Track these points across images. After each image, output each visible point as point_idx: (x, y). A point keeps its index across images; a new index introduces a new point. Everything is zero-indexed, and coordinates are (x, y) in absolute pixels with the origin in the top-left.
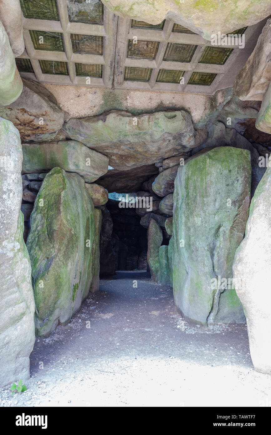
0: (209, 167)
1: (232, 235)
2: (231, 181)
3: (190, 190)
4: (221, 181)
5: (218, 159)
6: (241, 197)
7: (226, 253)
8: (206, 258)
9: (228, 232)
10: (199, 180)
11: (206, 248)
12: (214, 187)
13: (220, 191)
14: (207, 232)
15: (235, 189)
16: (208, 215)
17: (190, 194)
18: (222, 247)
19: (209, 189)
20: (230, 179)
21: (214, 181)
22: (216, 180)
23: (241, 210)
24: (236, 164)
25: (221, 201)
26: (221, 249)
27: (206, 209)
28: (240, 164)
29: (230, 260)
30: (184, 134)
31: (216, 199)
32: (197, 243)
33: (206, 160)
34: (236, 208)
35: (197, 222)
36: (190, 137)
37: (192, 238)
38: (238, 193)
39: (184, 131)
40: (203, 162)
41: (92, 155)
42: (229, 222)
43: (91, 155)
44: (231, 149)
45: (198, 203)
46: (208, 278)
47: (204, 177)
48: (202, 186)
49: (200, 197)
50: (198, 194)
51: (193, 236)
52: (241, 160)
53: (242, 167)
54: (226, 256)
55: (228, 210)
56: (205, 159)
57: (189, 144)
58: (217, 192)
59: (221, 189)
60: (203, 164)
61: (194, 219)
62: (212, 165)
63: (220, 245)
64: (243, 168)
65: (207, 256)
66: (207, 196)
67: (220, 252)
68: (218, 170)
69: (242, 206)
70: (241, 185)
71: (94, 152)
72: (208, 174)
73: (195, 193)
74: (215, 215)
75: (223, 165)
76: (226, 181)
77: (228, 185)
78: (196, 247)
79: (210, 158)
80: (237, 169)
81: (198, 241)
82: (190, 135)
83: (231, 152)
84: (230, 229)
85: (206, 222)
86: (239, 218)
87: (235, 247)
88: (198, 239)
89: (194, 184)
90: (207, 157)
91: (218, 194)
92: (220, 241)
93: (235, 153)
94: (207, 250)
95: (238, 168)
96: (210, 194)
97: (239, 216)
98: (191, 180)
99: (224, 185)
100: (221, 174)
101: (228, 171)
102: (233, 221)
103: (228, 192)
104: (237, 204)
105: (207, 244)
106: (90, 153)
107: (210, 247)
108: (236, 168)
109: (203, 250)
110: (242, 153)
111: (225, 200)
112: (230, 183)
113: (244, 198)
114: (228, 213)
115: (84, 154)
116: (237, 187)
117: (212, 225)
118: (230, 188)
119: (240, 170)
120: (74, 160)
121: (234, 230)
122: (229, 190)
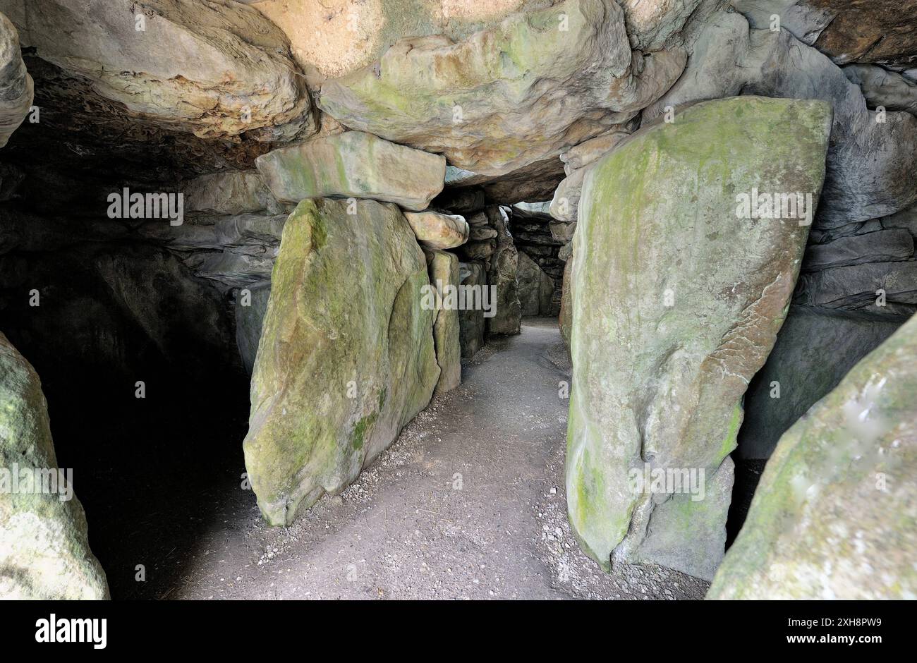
0: (654, 177)
1: (709, 376)
2: (729, 223)
3: (594, 244)
4: (691, 224)
5: (691, 149)
6: (759, 276)
7: (683, 419)
8: (620, 425)
9: (696, 366)
10: (620, 218)
11: (625, 401)
12: (662, 245)
13: (683, 255)
14: (630, 363)
15: (740, 250)
16: (635, 320)
17: (594, 254)
18: (677, 398)
19: (644, 248)
20: (725, 216)
21: (663, 226)
22: (673, 221)
23: (753, 313)
24: (758, 162)
25: (682, 284)
26: (673, 402)
27: (631, 305)
28: (774, 160)
29: (693, 437)
30: (598, 76)
31: (664, 280)
32: (603, 383)
33: (649, 155)
34: (736, 308)
35: (606, 330)
36: (617, 81)
37: (593, 366)
38: (749, 262)
39: (594, 65)
40: (638, 161)
41: (401, 157)
42: (703, 342)
43: (399, 159)
44: (748, 106)
45: (610, 284)
46: (620, 473)
47: (634, 212)
48: (625, 237)
49: (617, 268)
50: (613, 261)
51: (594, 361)
52: (784, 143)
53: (784, 171)
54: (683, 424)
55: (704, 312)
56: (645, 150)
57: (619, 101)
58: (670, 258)
59: (686, 248)
60: (637, 169)
61: (601, 320)
62: (665, 171)
63: (671, 389)
64: (784, 176)
65: (624, 418)
66: (637, 270)
67: (666, 409)
68: (685, 189)
69: (759, 301)
70: (766, 236)
71: (406, 149)
72: (648, 201)
73: (606, 255)
74: (658, 321)
75: (704, 168)
76: (709, 222)
77: (713, 237)
78: (600, 392)
79: (661, 148)
80: (759, 178)
81: (606, 378)
82: (618, 75)
83: (747, 115)
84: (705, 361)
85: (629, 338)
86: (741, 334)
87: (715, 406)
88: (605, 373)
89: (606, 229)
90: (653, 143)
91: (674, 264)
92: (672, 382)
93: (762, 120)
94: (628, 406)
95: (764, 177)
96: (646, 265)
97: (740, 329)
98: (600, 215)
99: (700, 236)
100: (694, 199)
101: (720, 189)
102: (718, 341)
103: (712, 259)
104: (738, 296)
105: (629, 390)
106: (394, 155)
107: (638, 399)
108: (756, 175)
109: (616, 403)
110: (793, 115)
111: (695, 283)
112: (724, 229)
113: (771, 278)
114: (704, 320)
115: (379, 159)
116: (748, 241)
117: (646, 347)
118: (721, 244)
119: (772, 183)
120: (356, 176)
121: (722, 365)
122: (715, 252)
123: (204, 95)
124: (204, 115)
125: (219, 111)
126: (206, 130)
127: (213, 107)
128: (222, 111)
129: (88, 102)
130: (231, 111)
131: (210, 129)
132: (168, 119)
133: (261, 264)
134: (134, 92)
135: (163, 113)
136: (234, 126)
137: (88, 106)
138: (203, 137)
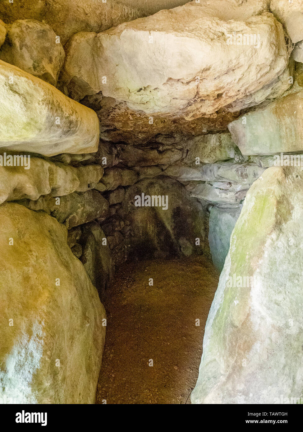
123: (186, 87)
124: (189, 104)
125: (199, 98)
126: (191, 114)
127: (193, 96)
128: (200, 97)
129: (131, 114)
130: (208, 95)
131: (194, 113)
132: (167, 114)
133: (227, 196)
134: (145, 102)
135: (163, 111)
136: (210, 108)
137: (131, 116)
138: (190, 120)
